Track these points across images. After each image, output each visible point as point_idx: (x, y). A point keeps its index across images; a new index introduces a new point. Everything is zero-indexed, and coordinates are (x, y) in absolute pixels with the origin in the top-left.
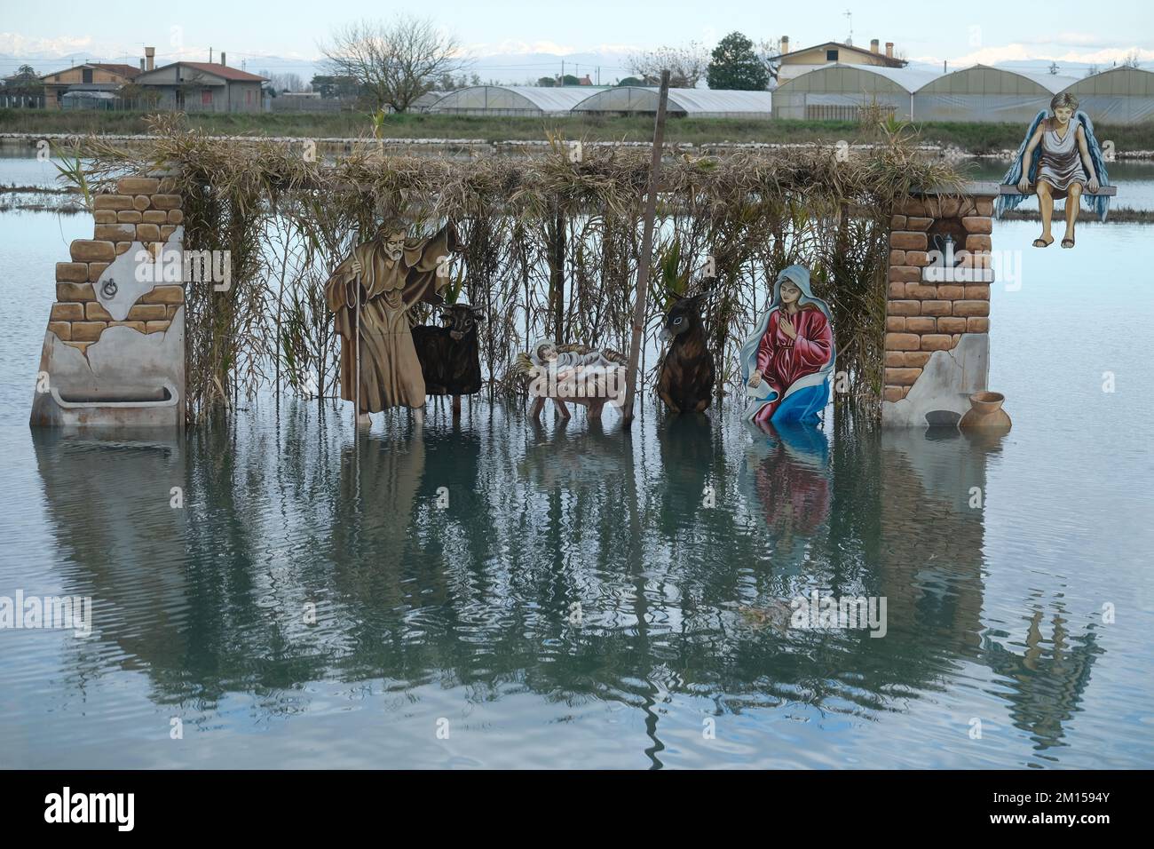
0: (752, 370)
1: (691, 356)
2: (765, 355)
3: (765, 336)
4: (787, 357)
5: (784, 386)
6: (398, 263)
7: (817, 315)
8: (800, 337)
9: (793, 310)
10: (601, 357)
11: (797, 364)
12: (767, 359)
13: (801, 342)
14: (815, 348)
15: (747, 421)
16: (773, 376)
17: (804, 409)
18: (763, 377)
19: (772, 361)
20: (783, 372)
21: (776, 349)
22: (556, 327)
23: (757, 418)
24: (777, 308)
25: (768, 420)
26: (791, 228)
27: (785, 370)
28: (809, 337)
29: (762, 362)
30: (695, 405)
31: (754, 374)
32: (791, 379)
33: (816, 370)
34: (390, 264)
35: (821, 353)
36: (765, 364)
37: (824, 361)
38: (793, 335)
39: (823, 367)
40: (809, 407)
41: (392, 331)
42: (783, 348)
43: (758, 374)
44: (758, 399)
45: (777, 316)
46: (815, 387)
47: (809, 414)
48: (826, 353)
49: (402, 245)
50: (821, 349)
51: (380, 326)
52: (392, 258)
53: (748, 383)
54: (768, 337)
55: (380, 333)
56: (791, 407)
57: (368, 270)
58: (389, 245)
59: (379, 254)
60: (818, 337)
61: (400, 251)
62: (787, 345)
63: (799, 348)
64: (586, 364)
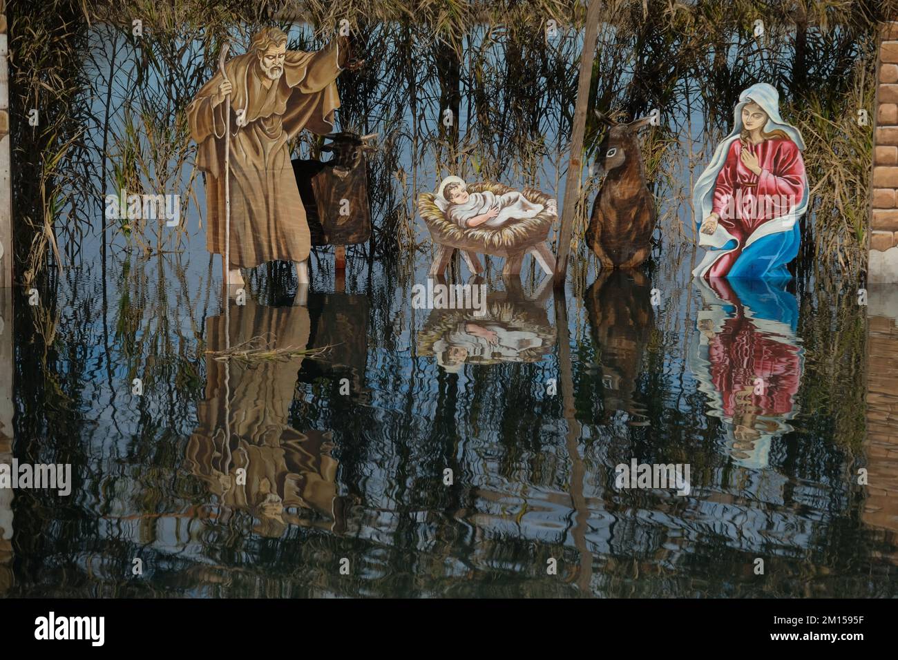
0: (706, 212)
2: (723, 194)
3: (723, 172)
5: (746, 233)
6: (277, 82)
7: (786, 146)
8: (765, 172)
9: (757, 139)
10: (521, 197)
12: (725, 200)
13: (767, 178)
14: (784, 185)
16: (731, 220)
17: (769, 261)
18: (720, 221)
21: (736, 186)
25: (724, 275)
28: (777, 172)
29: (718, 204)
30: (631, 257)
31: (709, 217)
32: (753, 224)
35: (790, 191)
36: (723, 204)
38: (757, 170)
40: (776, 257)
41: (270, 168)
42: (745, 186)
43: (714, 218)
44: (713, 249)
47: (777, 265)
48: (797, 191)
49: (282, 60)
50: (791, 186)
51: (256, 162)
52: (270, 76)
53: (701, 229)
54: (726, 172)
55: (254, 169)
56: (754, 258)
57: (240, 91)
58: (266, 60)
59: (253, 71)
60: (786, 173)
61: (280, 68)
62: (749, 183)
63: (764, 186)
64: (503, 207)
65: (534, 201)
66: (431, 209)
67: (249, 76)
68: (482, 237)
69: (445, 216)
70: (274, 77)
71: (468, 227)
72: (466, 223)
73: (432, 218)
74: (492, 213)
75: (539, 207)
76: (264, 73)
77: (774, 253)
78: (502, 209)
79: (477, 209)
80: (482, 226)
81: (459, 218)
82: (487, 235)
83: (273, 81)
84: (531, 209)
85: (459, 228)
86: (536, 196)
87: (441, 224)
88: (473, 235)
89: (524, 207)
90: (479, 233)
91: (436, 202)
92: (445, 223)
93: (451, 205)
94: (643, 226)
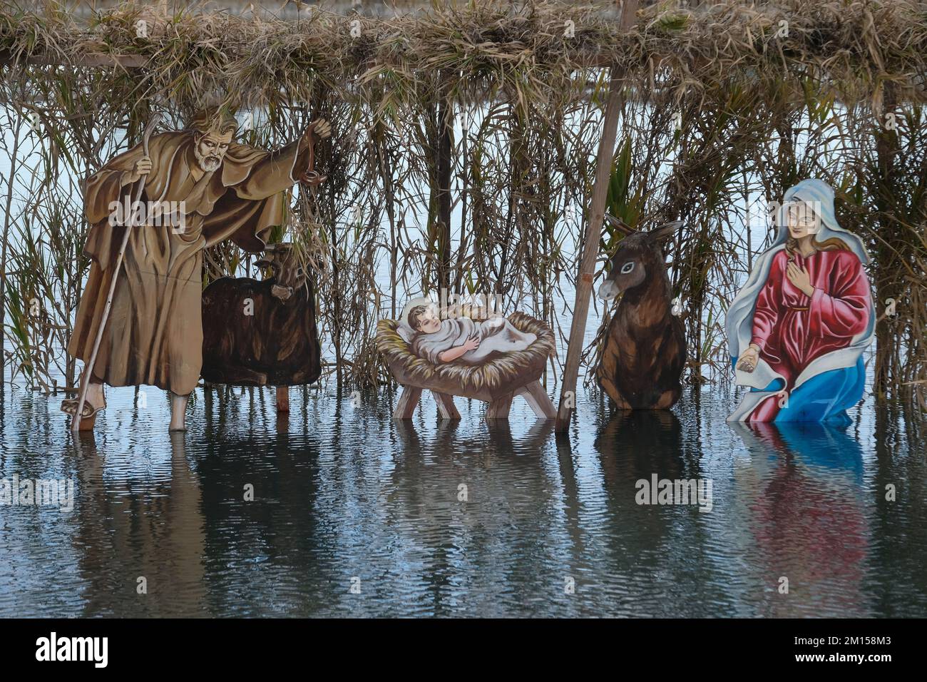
0: (744, 343)
1: (648, 323)
2: (764, 320)
3: (764, 292)
4: (799, 324)
5: (795, 369)
6: (210, 175)
7: (845, 258)
8: (819, 293)
9: (807, 249)
10: (508, 325)
11: (814, 334)
12: (767, 327)
13: (822, 300)
14: (843, 309)
15: (737, 422)
16: (776, 353)
17: (826, 405)
18: (761, 355)
19: (776, 332)
20: (794, 347)
21: (782, 310)
22: (439, 278)
23: (752, 419)
24: (783, 246)
25: (769, 422)
26: (805, 122)
27: (796, 345)
28: (834, 292)
29: (759, 332)
30: (655, 400)
31: (747, 350)
32: (804, 358)
33: (844, 343)
34: (197, 175)
35: (851, 317)
36: (764, 334)
37: (858, 329)
38: (808, 290)
39: (856, 338)
40: (834, 401)
41: (174, 273)
42: (793, 310)
43: (754, 351)
44: (753, 390)
45: (782, 260)
46: (843, 371)
47: (836, 412)
48: (860, 316)
49: (223, 151)
50: (853, 311)
51: (157, 263)
52: (203, 166)
53: (738, 365)
54: (768, 292)
55: (153, 272)
56: (806, 402)
57: (160, 176)
58: (204, 146)
59: (184, 156)
60: (847, 293)
61: (218, 160)
62: (798, 306)
63: (818, 310)
64: (484, 337)
65: (524, 330)
66: (392, 340)
67: (177, 160)
68: (458, 376)
69: (411, 348)
70: (208, 168)
71: (441, 362)
72: (437, 357)
73: (394, 351)
74: (471, 345)
75: (531, 338)
76: (196, 161)
77: (832, 396)
78: (483, 339)
79: (451, 340)
80: (459, 361)
81: (428, 351)
82: (465, 373)
83: (206, 173)
84: (520, 338)
85: (429, 363)
86: (526, 323)
87: (405, 359)
88: (446, 373)
89: (512, 337)
90: (454, 370)
91: (399, 331)
92: (411, 358)
93: (418, 334)
94: (670, 362)
